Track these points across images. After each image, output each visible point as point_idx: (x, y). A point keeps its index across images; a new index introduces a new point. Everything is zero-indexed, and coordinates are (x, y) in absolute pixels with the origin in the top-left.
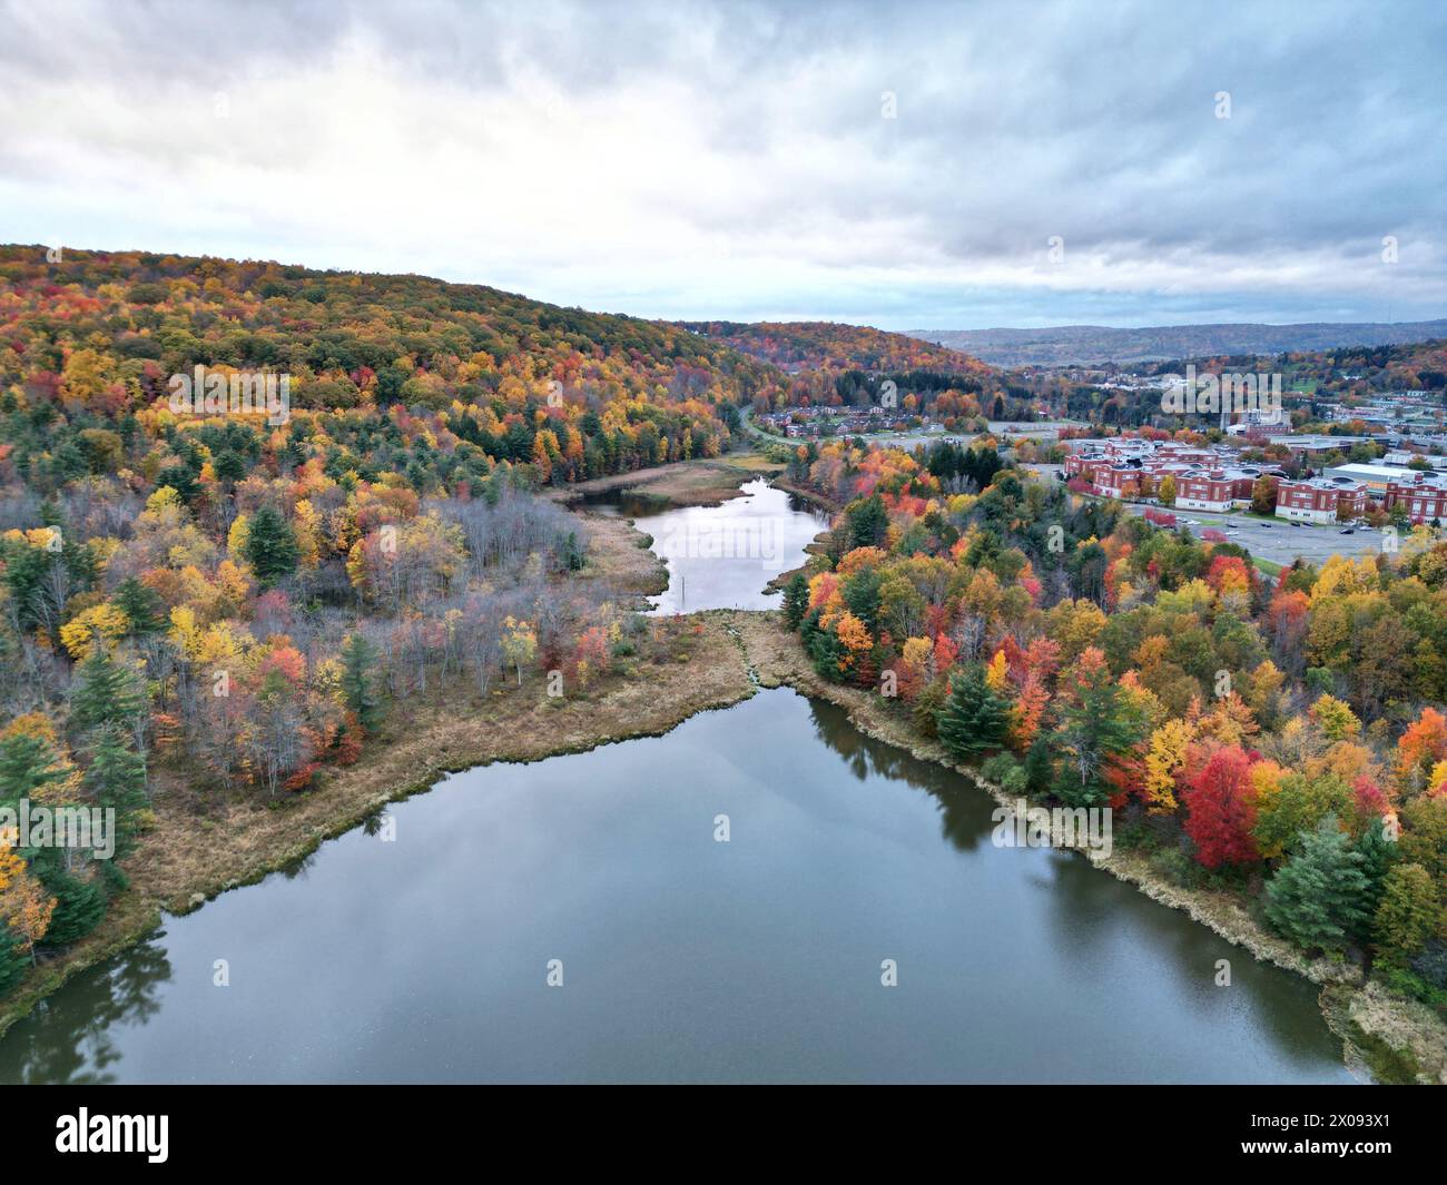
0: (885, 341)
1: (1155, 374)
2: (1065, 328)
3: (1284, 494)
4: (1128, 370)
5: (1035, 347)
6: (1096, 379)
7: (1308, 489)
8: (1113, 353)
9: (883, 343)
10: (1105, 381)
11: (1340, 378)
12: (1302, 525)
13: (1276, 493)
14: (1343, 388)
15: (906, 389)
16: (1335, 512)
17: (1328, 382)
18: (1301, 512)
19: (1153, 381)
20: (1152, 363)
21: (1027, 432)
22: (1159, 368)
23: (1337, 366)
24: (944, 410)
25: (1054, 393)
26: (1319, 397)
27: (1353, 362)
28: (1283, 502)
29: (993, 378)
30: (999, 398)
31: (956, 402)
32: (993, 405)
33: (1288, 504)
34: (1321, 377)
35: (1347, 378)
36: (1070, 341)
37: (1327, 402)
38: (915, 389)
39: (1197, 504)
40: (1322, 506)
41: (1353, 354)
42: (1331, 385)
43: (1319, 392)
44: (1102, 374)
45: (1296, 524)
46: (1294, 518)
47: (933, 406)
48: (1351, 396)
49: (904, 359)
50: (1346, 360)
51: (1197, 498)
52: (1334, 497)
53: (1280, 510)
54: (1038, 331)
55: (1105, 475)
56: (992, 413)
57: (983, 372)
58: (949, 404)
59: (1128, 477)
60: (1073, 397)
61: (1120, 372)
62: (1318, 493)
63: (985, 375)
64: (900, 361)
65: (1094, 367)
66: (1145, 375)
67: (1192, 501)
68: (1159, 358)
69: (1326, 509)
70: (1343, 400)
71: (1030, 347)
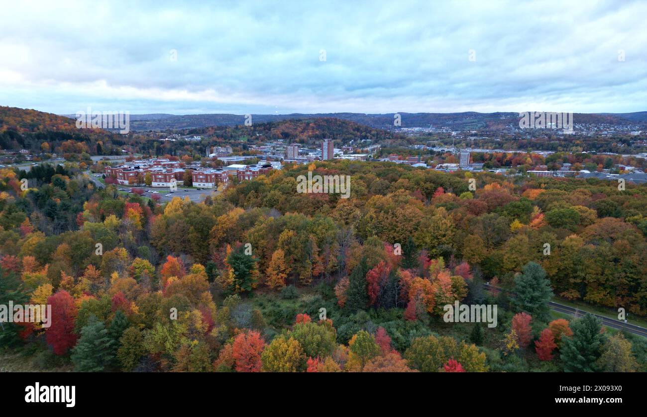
0: (42, 117)
1: (188, 134)
2: (152, 115)
3: (194, 177)
4: (177, 133)
5: (137, 123)
6: (162, 137)
7: (203, 174)
8: (174, 126)
9: (40, 118)
10: (166, 137)
11: (255, 135)
12: (201, 189)
13: (191, 177)
14: (257, 138)
15: (43, 140)
16: (214, 183)
17: (252, 137)
18: (202, 184)
19: (187, 137)
20: (187, 129)
21: (112, 160)
22: (189, 131)
23: (255, 130)
24: (66, 150)
25: (137, 143)
26: (248, 142)
27: (260, 128)
28: (195, 180)
29: (106, 136)
30: (99, 144)
31: (73, 146)
32: (96, 148)
33: (197, 181)
34: (249, 134)
35: (258, 135)
36: (154, 120)
37: (251, 145)
38: (49, 140)
39: (161, 184)
40: (209, 181)
41: (260, 125)
42: (252, 138)
43: (248, 140)
44: (165, 134)
45: (199, 189)
46: (199, 187)
47: (60, 149)
48: (259, 142)
49: (53, 126)
50: (257, 128)
51: (160, 181)
52: (213, 177)
53: (195, 184)
54: (141, 115)
55: (121, 174)
56: (96, 151)
57: (100, 133)
58: (69, 147)
59: (131, 175)
60: (145, 144)
61: (173, 133)
62: (207, 175)
63: (101, 134)
64: (52, 127)
65: (162, 132)
66: (184, 135)
67: (159, 183)
68: (190, 128)
69: (211, 182)
70: (257, 144)
71: (135, 123)
